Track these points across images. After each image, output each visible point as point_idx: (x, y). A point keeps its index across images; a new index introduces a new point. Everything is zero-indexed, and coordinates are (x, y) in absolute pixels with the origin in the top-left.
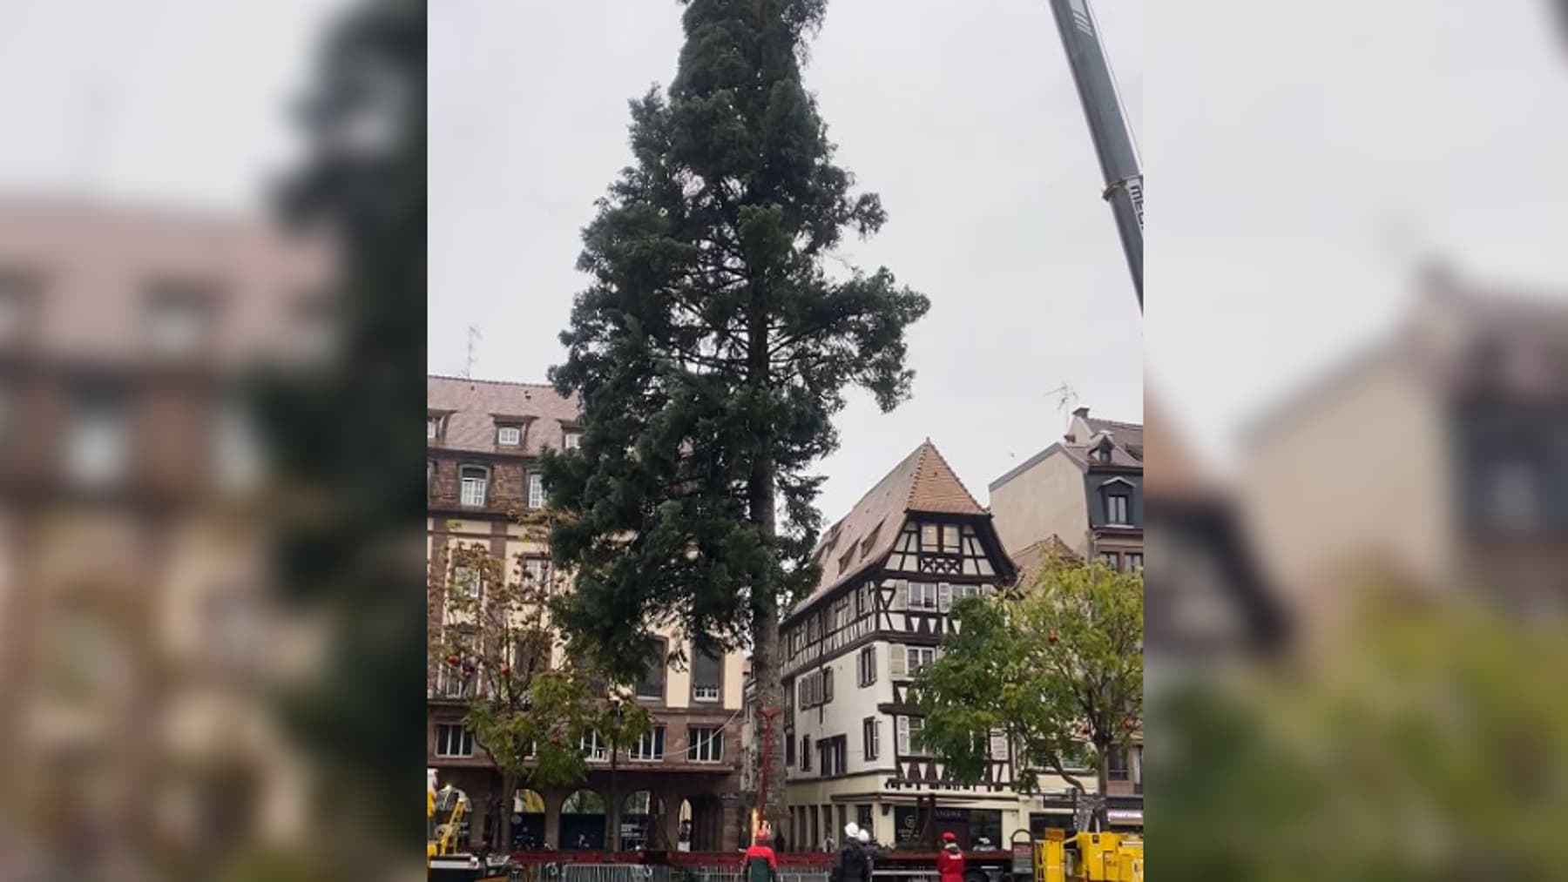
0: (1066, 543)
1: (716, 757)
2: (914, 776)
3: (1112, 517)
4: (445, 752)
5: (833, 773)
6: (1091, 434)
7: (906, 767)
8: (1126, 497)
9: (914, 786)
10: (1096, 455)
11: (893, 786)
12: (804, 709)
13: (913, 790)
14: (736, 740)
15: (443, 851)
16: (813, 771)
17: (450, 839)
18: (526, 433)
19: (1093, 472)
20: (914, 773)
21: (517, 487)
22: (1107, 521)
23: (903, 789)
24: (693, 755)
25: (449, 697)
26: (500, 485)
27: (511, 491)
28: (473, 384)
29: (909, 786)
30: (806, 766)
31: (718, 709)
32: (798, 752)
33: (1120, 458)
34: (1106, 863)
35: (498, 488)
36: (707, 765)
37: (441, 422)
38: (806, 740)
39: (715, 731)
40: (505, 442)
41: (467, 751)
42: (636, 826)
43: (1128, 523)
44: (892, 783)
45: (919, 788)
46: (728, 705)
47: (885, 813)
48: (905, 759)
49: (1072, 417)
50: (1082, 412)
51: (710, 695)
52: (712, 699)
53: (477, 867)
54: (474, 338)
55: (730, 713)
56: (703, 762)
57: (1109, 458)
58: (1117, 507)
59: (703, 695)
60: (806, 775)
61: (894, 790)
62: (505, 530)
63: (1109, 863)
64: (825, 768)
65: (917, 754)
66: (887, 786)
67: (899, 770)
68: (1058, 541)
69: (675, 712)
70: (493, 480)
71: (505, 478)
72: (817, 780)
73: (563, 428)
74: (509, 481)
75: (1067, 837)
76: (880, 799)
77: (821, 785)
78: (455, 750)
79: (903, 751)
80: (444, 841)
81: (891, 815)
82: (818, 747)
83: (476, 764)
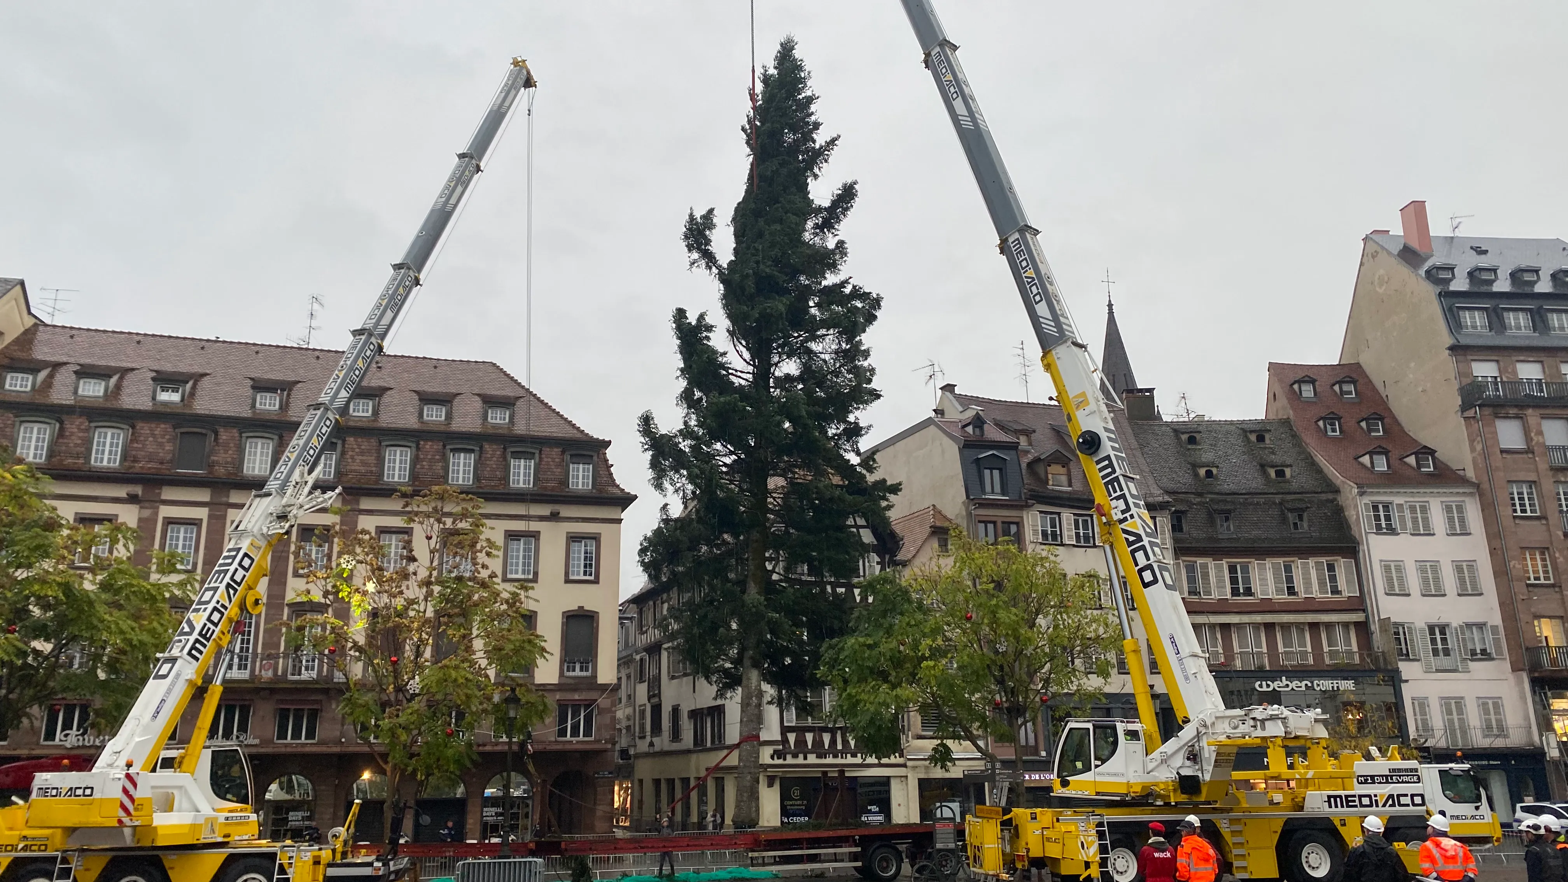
0: (944, 512)
1: (587, 733)
2: (801, 748)
3: (988, 488)
4: (286, 738)
5: (709, 745)
6: (961, 409)
7: (792, 737)
8: (1000, 470)
9: (801, 756)
10: (970, 429)
11: (778, 758)
12: (673, 678)
13: (800, 760)
14: (609, 715)
15: (338, 856)
16: (683, 742)
17: (345, 842)
18: (379, 402)
19: (968, 446)
20: (801, 742)
21: (371, 459)
22: (983, 491)
23: (790, 760)
24: (562, 732)
25: (290, 677)
26: (352, 457)
27: (364, 464)
28: (317, 353)
29: (795, 756)
30: (676, 735)
31: (591, 683)
32: (666, 723)
33: (992, 433)
34: (1045, 840)
35: (350, 460)
36: (578, 742)
37: (285, 393)
38: (676, 710)
39: (587, 706)
40: (356, 414)
41: (310, 735)
42: (500, 810)
43: (1004, 495)
44: (777, 754)
45: (805, 758)
46: (601, 680)
47: (770, 785)
48: (791, 729)
49: (939, 392)
50: (949, 388)
51: (581, 670)
52: (584, 674)
53: (381, 873)
54: (316, 306)
55: (604, 688)
56: (574, 739)
57: (982, 434)
58: (992, 479)
59: (574, 670)
60: (675, 746)
61: (781, 762)
62: (358, 504)
63: (1048, 839)
64: (699, 740)
65: (802, 724)
66: (772, 758)
67: (785, 741)
68: (937, 512)
69: (544, 688)
70: (343, 453)
71: (357, 450)
72: (689, 752)
73: (420, 400)
74: (362, 453)
75: (1004, 815)
76: (765, 770)
77: (694, 757)
78: (296, 735)
79: (788, 721)
80: (339, 846)
81: (777, 787)
82: (690, 717)
83: (323, 749)
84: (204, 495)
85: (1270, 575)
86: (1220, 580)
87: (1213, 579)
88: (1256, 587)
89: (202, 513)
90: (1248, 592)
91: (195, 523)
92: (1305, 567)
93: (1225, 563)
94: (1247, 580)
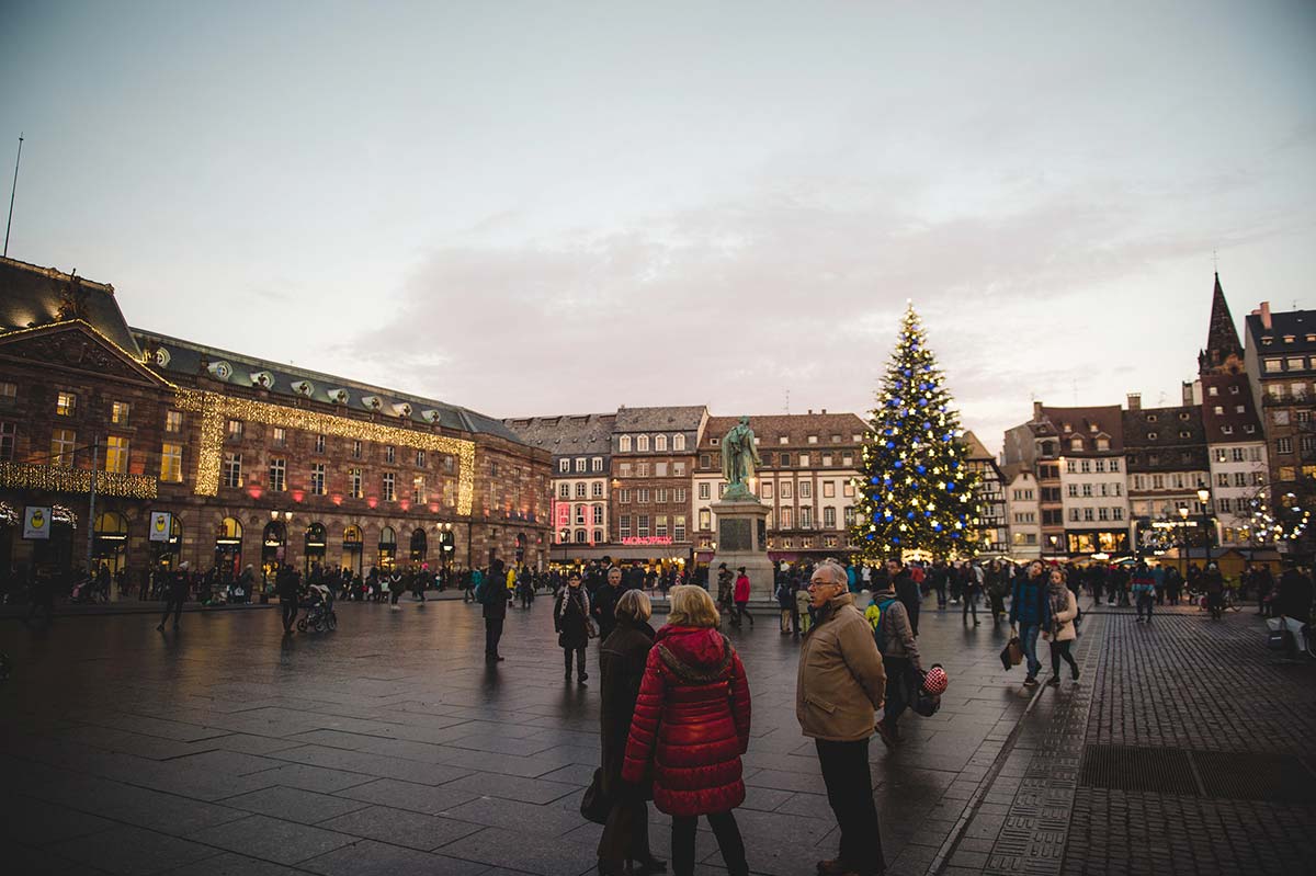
3: (1047, 453)
10: (1041, 428)
18: (818, 437)
22: (1044, 454)
26: (813, 458)
40: (812, 442)
43: (1052, 455)
58: (1048, 449)
62: (817, 474)
70: (810, 457)
84: (772, 474)
85: (1171, 479)
86: (1149, 482)
87: (1145, 482)
88: (1164, 485)
89: (772, 480)
90: (1161, 487)
91: (770, 483)
92: (1187, 476)
93: (1151, 476)
94: (1161, 482)
